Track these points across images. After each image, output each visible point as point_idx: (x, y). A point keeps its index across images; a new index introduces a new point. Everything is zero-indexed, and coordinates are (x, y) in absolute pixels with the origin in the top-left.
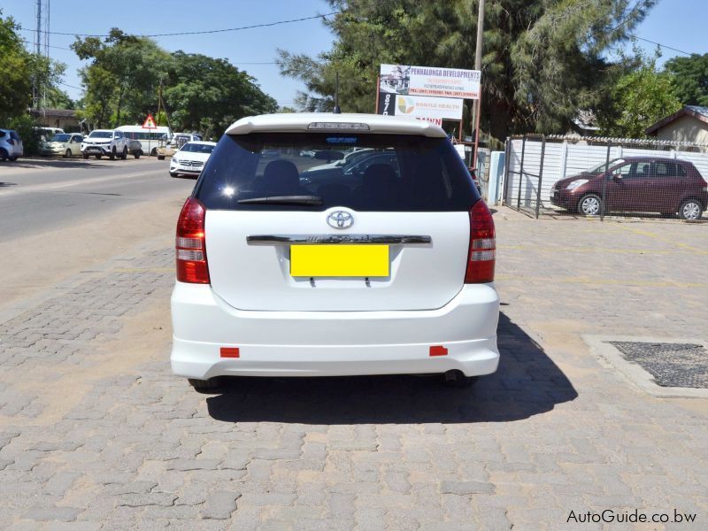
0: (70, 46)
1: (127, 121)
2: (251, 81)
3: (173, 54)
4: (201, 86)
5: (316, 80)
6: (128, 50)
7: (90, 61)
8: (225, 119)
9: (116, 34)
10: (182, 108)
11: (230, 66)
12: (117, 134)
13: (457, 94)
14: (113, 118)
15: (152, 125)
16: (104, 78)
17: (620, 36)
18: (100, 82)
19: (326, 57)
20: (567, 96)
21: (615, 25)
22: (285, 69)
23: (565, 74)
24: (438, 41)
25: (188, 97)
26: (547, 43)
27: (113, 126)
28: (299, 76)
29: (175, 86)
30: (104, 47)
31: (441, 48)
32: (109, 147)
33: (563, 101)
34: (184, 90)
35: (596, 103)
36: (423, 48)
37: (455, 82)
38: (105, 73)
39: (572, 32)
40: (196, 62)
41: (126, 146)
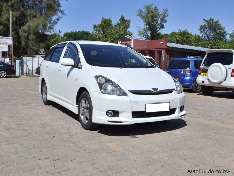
13: (6, 44)
17: (50, 28)
20: (37, 44)
21: (49, 25)
23: (36, 38)
26: (30, 30)
33: (36, 46)
35: (45, 47)
37: (5, 40)
39: (37, 27)
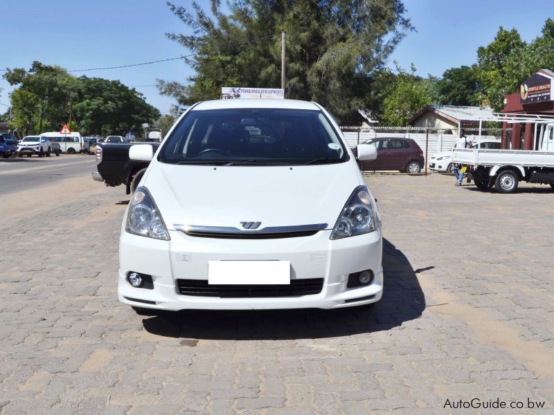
0: (3, 76)
1: (48, 129)
2: (139, 96)
3: (79, 79)
4: (101, 101)
5: (183, 97)
6: (47, 77)
7: (19, 85)
8: (121, 126)
9: (37, 66)
10: (87, 118)
11: (123, 86)
12: (43, 138)
14: (37, 127)
15: (68, 131)
16: (29, 99)
17: (379, 62)
18: (27, 101)
19: (192, 80)
21: (375, 55)
22: (163, 90)
23: (342, 88)
24: (260, 70)
25: (92, 110)
26: (330, 69)
27: (37, 133)
28: (172, 95)
29: (82, 102)
30: (29, 75)
31: (263, 74)
32: (38, 148)
33: (342, 105)
34: (88, 105)
36: (251, 75)
37: (269, 97)
38: (30, 95)
39: (346, 61)
40: (97, 83)
41: (49, 147)
